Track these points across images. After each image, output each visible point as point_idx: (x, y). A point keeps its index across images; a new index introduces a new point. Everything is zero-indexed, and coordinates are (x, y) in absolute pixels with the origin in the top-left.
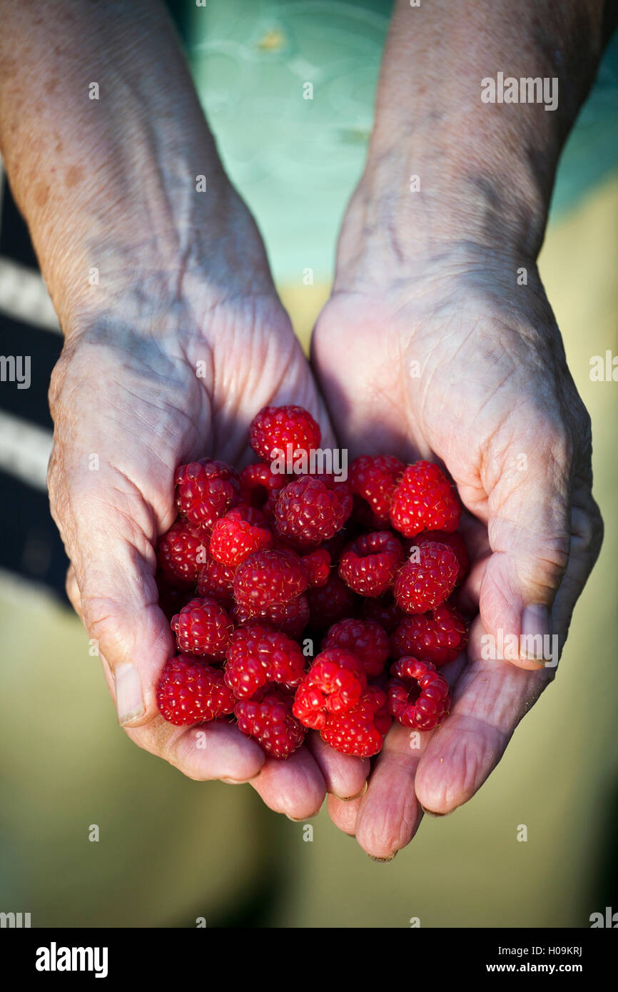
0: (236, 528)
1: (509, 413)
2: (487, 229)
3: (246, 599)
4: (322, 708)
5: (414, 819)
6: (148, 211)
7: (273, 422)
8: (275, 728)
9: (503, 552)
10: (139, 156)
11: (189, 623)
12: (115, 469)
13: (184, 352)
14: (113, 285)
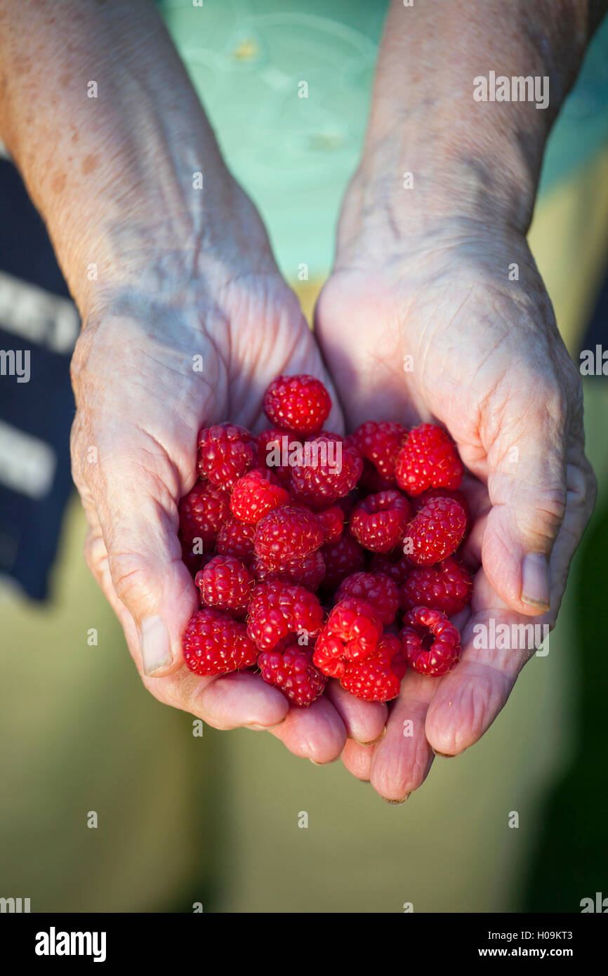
0: (257, 485)
1: (505, 372)
2: (479, 205)
3: (266, 553)
4: (341, 657)
5: (426, 761)
6: (162, 196)
7: (288, 389)
8: (298, 678)
9: (502, 504)
10: (151, 146)
11: (213, 578)
12: (143, 430)
13: (203, 324)
14: (131, 263)
